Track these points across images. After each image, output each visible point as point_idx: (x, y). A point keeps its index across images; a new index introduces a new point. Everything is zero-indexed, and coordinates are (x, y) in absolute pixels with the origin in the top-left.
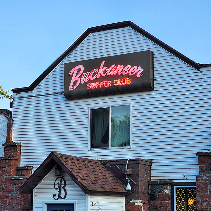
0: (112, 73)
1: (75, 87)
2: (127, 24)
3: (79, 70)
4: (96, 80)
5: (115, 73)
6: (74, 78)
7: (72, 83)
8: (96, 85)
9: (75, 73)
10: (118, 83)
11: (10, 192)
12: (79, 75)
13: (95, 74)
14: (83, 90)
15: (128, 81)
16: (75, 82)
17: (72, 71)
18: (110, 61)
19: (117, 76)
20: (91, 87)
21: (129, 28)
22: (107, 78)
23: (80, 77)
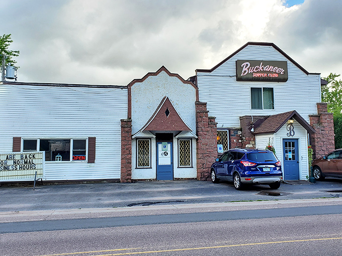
0: (267, 70)
1: (245, 74)
2: (272, 45)
3: (247, 65)
4: (258, 72)
5: (269, 70)
6: (244, 69)
7: (243, 72)
8: (258, 75)
9: (245, 66)
10: (270, 75)
11: (208, 131)
12: (247, 68)
13: (257, 69)
14: (250, 76)
15: (276, 76)
16: (245, 71)
17: (243, 65)
18: (266, 63)
19: (269, 72)
20: (255, 75)
21: (271, 47)
22: (264, 72)
23: (248, 69)
